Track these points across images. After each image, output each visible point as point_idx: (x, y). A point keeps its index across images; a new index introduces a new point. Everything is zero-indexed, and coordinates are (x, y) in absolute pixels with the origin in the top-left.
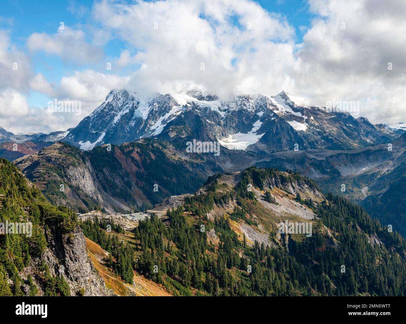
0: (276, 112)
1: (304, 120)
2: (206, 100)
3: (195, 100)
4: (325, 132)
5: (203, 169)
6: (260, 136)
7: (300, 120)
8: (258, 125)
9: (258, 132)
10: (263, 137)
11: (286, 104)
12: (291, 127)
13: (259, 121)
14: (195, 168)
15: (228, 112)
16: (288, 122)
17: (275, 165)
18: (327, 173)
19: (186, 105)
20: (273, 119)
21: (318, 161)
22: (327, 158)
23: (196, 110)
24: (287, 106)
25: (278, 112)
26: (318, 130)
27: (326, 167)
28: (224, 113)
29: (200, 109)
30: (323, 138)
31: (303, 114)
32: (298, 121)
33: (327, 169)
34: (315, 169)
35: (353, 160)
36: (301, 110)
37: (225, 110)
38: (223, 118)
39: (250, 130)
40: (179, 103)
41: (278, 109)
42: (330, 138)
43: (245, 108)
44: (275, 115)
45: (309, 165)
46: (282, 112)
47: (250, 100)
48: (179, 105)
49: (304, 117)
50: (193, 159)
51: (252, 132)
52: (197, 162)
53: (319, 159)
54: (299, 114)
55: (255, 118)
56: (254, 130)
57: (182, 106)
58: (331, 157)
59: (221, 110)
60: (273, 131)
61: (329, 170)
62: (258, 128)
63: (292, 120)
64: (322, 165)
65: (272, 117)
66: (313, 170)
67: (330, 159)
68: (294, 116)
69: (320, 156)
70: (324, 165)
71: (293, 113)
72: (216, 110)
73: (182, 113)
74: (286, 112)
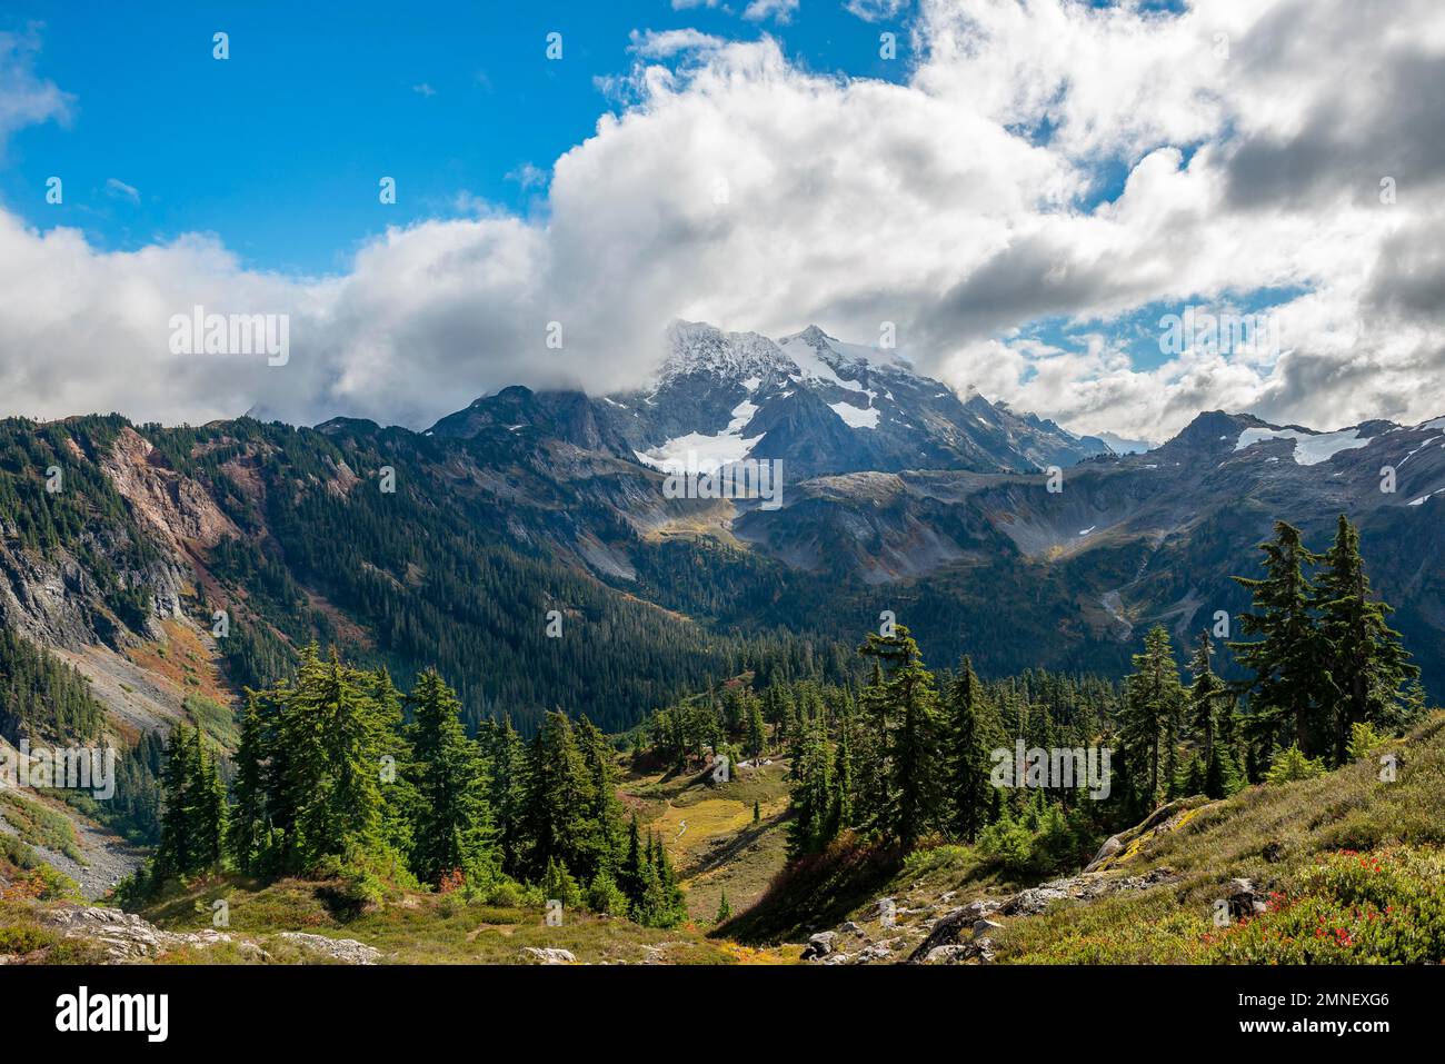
0: (795, 379)
1: (870, 402)
4: (928, 434)
5: (569, 531)
6: (753, 442)
7: (859, 401)
8: (745, 412)
9: (747, 432)
10: (759, 444)
11: (822, 360)
12: (838, 416)
13: (747, 403)
14: (539, 527)
15: (666, 380)
16: (832, 406)
17: (808, 519)
18: (975, 545)
20: (786, 394)
21: (943, 505)
22: (970, 497)
24: (824, 364)
25: (800, 378)
26: (908, 426)
27: (970, 525)
30: (924, 447)
31: (866, 386)
32: (852, 405)
33: (973, 531)
34: (936, 532)
35: (1046, 503)
36: (861, 373)
38: (651, 395)
39: (725, 426)
41: (798, 372)
42: (941, 447)
43: (710, 367)
44: (792, 385)
45: (918, 518)
46: (810, 380)
47: (723, 346)
49: (868, 392)
50: (536, 497)
51: (728, 431)
52: (550, 508)
53: (946, 501)
54: (854, 386)
55: (738, 396)
56: (735, 425)
58: (983, 493)
60: (788, 427)
61: (981, 537)
62: (746, 422)
63: (836, 401)
64: (960, 521)
65: (784, 390)
66: (930, 533)
67: (980, 501)
68: (843, 391)
69: (947, 490)
70: (965, 521)
71: (840, 383)
74: (821, 379)
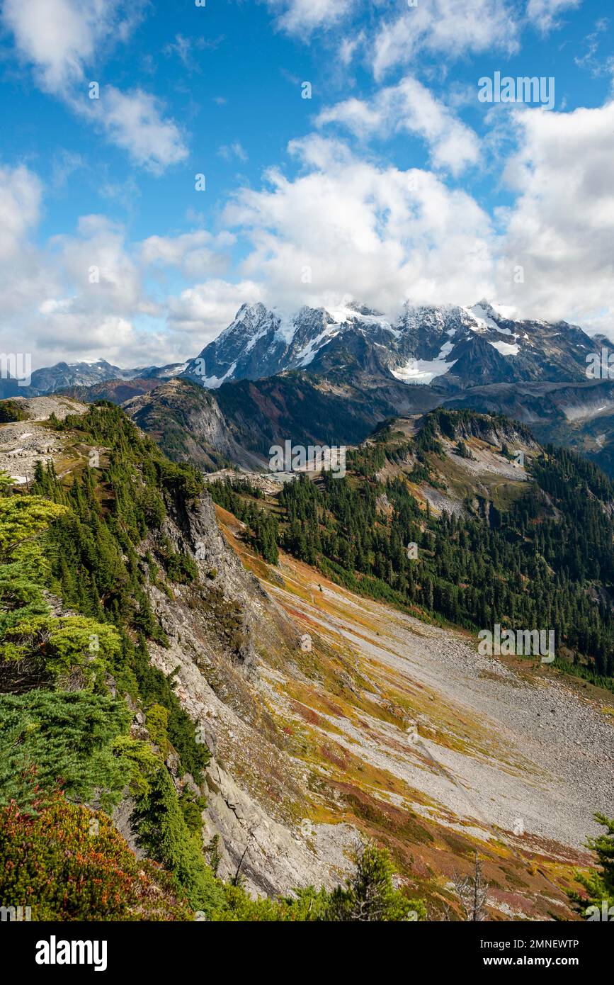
0: (473, 328)
1: (515, 340)
2: (373, 314)
3: (358, 315)
4: (545, 357)
5: (371, 412)
6: (451, 364)
7: (508, 339)
8: (447, 348)
9: (448, 359)
10: (454, 365)
11: (489, 317)
12: (496, 350)
13: (449, 342)
14: (359, 410)
15: (405, 331)
16: (491, 343)
17: (471, 405)
18: (546, 415)
19: (346, 323)
20: (469, 339)
21: (534, 398)
22: (547, 394)
23: (360, 329)
24: (491, 319)
25: (477, 328)
26: (535, 353)
27: (545, 406)
28: (399, 332)
29: (365, 328)
30: (542, 365)
31: (513, 332)
32: (505, 342)
33: (546, 409)
34: (529, 409)
35: (585, 396)
36: (509, 324)
37: (400, 329)
38: (397, 339)
39: (436, 356)
40: (335, 320)
41: (476, 325)
42: (551, 365)
43: (428, 324)
44: (472, 333)
45: (521, 404)
46: (483, 329)
47: (436, 312)
48: (336, 323)
49: (514, 335)
50: (356, 398)
51: (439, 358)
52: (362, 402)
53: (535, 396)
54: (507, 332)
55: (444, 338)
56: (442, 355)
57: (340, 324)
58: (554, 392)
59: (395, 329)
60: (469, 356)
61: (549, 412)
62: (448, 353)
63: (496, 340)
64: (540, 405)
65: (468, 336)
66: (526, 411)
67: (552, 396)
68: (500, 334)
69: (537, 391)
70: (543, 405)
71: (499, 330)
72: (387, 328)
73: (339, 334)
74: (488, 328)
